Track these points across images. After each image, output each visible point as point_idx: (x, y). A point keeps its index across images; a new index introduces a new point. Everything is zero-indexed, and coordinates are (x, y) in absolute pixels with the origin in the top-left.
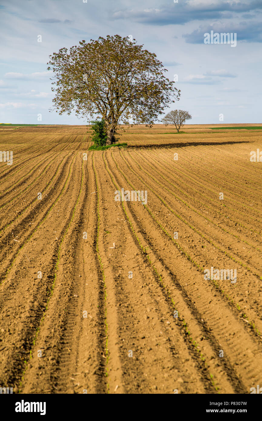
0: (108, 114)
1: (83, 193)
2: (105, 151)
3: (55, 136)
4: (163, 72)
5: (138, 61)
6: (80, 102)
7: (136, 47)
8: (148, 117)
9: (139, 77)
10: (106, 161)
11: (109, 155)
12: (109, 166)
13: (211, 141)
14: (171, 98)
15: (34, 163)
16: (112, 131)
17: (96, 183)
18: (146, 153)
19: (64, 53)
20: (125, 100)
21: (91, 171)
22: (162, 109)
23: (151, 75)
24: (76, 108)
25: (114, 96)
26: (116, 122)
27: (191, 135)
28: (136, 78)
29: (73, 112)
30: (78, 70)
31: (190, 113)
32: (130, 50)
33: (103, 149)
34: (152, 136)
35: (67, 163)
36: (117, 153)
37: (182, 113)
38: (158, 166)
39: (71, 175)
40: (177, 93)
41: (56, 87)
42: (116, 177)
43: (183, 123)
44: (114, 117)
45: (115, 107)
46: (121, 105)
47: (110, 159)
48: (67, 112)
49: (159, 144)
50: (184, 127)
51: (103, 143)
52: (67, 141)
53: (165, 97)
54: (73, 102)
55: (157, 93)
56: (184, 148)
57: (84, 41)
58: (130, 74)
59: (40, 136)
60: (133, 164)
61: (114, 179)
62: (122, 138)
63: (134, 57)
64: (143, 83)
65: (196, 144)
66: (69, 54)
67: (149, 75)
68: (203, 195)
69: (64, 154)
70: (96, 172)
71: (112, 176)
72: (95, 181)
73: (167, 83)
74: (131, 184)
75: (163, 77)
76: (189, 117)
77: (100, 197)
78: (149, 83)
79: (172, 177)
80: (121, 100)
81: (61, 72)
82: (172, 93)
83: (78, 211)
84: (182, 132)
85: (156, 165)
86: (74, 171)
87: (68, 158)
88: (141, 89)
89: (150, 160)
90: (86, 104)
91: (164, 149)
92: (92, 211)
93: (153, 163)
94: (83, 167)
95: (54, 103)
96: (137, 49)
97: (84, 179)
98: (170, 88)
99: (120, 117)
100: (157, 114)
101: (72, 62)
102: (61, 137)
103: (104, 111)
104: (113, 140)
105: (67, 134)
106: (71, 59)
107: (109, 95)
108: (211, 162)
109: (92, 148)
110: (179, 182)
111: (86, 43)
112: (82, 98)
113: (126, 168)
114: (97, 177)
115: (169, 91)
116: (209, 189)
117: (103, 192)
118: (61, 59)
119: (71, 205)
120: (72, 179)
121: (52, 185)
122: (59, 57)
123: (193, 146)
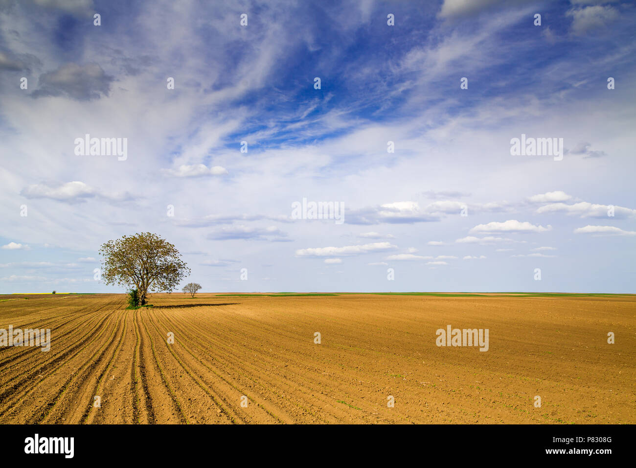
0: (140, 285)
1: (111, 339)
2: (136, 311)
3: (106, 301)
4: (179, 257)
5: (162, 250)
6: (121, 276)
7: (161, 240)
8: (168, 286)
9: (163, 259)
10: (135, 317)
11: (139, 313)
12: (137, 321)
13: (212, 303)
14: (185, 274)
15: (83, 319)
16: (142, 296)
17: (123, 333)
18: (165, 311)
19: (111, 243)
20: (152, 275)
21: (123, 324)
22: (179, 280)
23: (171, 258)
24: (118, 280)
25: (145, 272)
26: (146, 290)
27: (201, 300)
28: (161, 261)
29: (116, 283)
30: (120, 255)
31: (201, 285)
32: (157, 242)
33: (136, 309)
34: (174, 300)
35: (107, 318)
36: (145, 312)
37: (196, 285)
38: (171, 320)
39: (107, 327)
40: (188, 271)
41: (104, 266)
42: (139, 328)
43: (196, 292)
44: (144, 287)
45: (145, 280)
46: (150, 278)
47: (139, 315)
48: (112, 284)
49: (176, 305)
50: (197, 294)
51: (137, 304)
52: (114, 304)
53: (180, 273)
54: (116, 277)
55: (175, 270)
56: (192, 308)
57: (125, 236)
58: (156, 258)
59: (95, 301)
60: (155, 319)
61: (137, 329)
62: (150, 301)
63: (159, 247)
64: (165, 264)
65: (201, 305)
66: (115, 244)
67: (169, 258)
68: (199, 339)
69: (107, 312)
70: (126, 324)
71: (137, 326)
72: (123, 331)
73: (182, 264)
74: (149, 332)
75: (179, 260)
76: (200, 287)
77: (122, 342)
78: (170, 264)
79: (180, 328)
80: (150, 275)
81: (108, 256)
82: (185, 271)
83: (101, 352)
84: (196, 298)
85: (171, 319)
86: (110, 324)
87: (109, 315)
88: (164, 268)
89: (168, 316)
90: (125, 278)
91: (179, 309)
92: (112, 352)
93: (169, 318)
94: (118, 321)
95: (103, 277)
96: (161, 241)
97: (115, 330)
98: (184, 267)
99: (149, 287)
100: (175, 284)
101: (116, 250)
102: (110, 301)
103: (138, 282)
104: (144, 303)
105: (115, 299)
106: (115, 248)
107: (141, 272)
108: (209, 317)
109: (129, 308)
110: (184, 331)
111: (127, 237)
112: (123, 274)
113: (148, 322)
114: (126, 328)
115: (183, 269)
116: (204, 335)
117: (125, 339)
118: (109, 247)
119: (97, 348)
120: (107, 330)
121: (89, 335)
122: (108, 246)
123: (199, 307)
